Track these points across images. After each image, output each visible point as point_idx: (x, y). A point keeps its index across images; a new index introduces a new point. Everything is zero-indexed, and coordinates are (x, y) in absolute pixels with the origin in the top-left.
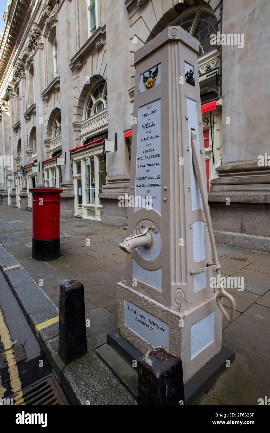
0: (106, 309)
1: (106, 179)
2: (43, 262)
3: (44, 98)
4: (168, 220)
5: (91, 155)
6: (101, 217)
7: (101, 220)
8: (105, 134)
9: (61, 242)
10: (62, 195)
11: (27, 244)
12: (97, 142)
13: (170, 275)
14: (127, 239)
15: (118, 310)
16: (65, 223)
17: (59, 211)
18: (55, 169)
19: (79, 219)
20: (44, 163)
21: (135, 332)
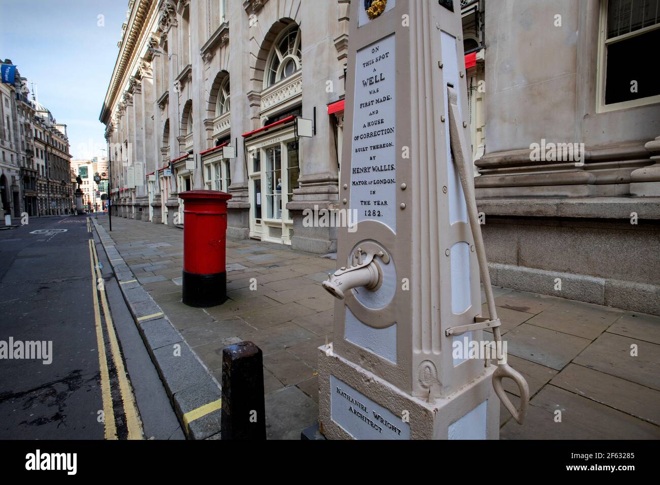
0: (298, 387)
1: (298, 180)
2: (199, 309)
3: (205, 56)
4: (409, 240)
5: (275, 142)
6: (290, 239)
7: (290, 244)
8: (297, 110)
9: (228, 278)
10: (230, 204)
11: (175, 280)
12: (285, 122)
13: (412, 336)
14: (336, 273)
15: (320, 392)
16: (234, 247)
17: (226, 228)
18: (220, 165)
19: (257, 242)
20: (204, 155)
21: (348, 432)
